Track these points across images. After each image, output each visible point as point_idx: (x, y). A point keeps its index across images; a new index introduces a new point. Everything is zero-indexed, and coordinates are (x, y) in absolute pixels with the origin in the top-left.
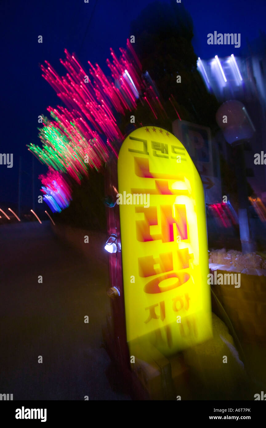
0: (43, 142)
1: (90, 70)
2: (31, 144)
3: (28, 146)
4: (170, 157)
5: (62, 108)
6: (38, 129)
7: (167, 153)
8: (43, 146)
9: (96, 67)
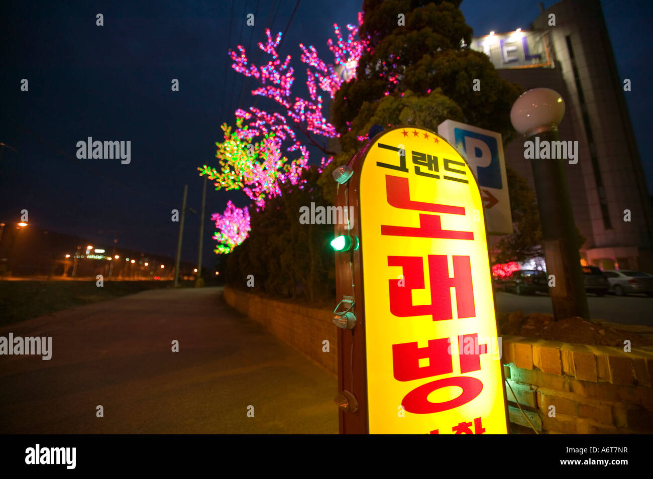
0: (223, 164)
1: (303, 56)
2: (205, 167)
3: (200, 169)
4: (442, 177)
5: (258, 111)
6: (217, 144)
7: (437, 170)
8: (222, 169)
9: (310, 52)
